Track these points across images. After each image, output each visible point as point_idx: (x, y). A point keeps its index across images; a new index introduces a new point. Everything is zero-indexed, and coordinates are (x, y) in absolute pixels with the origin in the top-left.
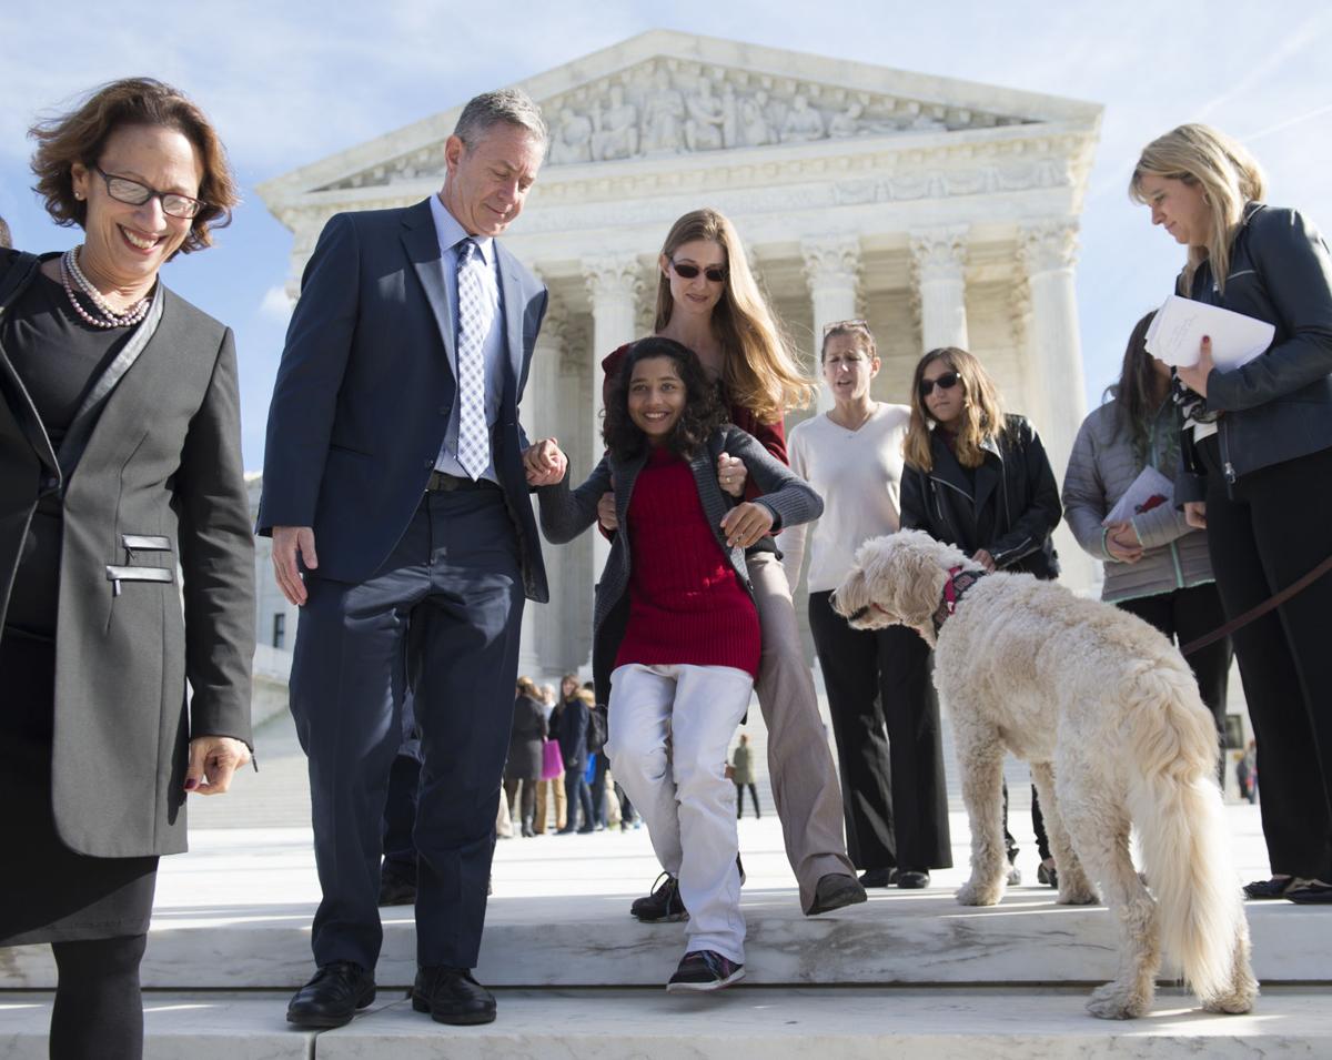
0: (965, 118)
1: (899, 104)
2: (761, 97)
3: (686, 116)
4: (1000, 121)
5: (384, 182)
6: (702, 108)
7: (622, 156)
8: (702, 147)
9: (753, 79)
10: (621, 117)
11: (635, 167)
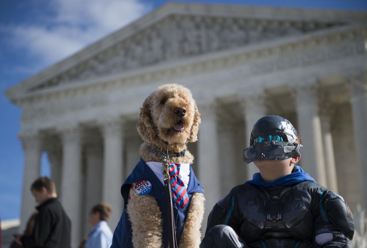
0: (312, 26)
1: (281, 23)
2: (217, 28)
3: (185, 40)
4: (329, 25)
5: (56, 84)
6: (192, 35)
7: (156, 61)
8: (192, 54)
9: (214, 20)
10: (157, 44)
11: (162, 66)
